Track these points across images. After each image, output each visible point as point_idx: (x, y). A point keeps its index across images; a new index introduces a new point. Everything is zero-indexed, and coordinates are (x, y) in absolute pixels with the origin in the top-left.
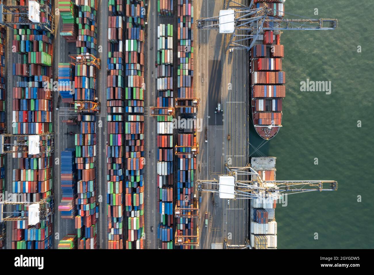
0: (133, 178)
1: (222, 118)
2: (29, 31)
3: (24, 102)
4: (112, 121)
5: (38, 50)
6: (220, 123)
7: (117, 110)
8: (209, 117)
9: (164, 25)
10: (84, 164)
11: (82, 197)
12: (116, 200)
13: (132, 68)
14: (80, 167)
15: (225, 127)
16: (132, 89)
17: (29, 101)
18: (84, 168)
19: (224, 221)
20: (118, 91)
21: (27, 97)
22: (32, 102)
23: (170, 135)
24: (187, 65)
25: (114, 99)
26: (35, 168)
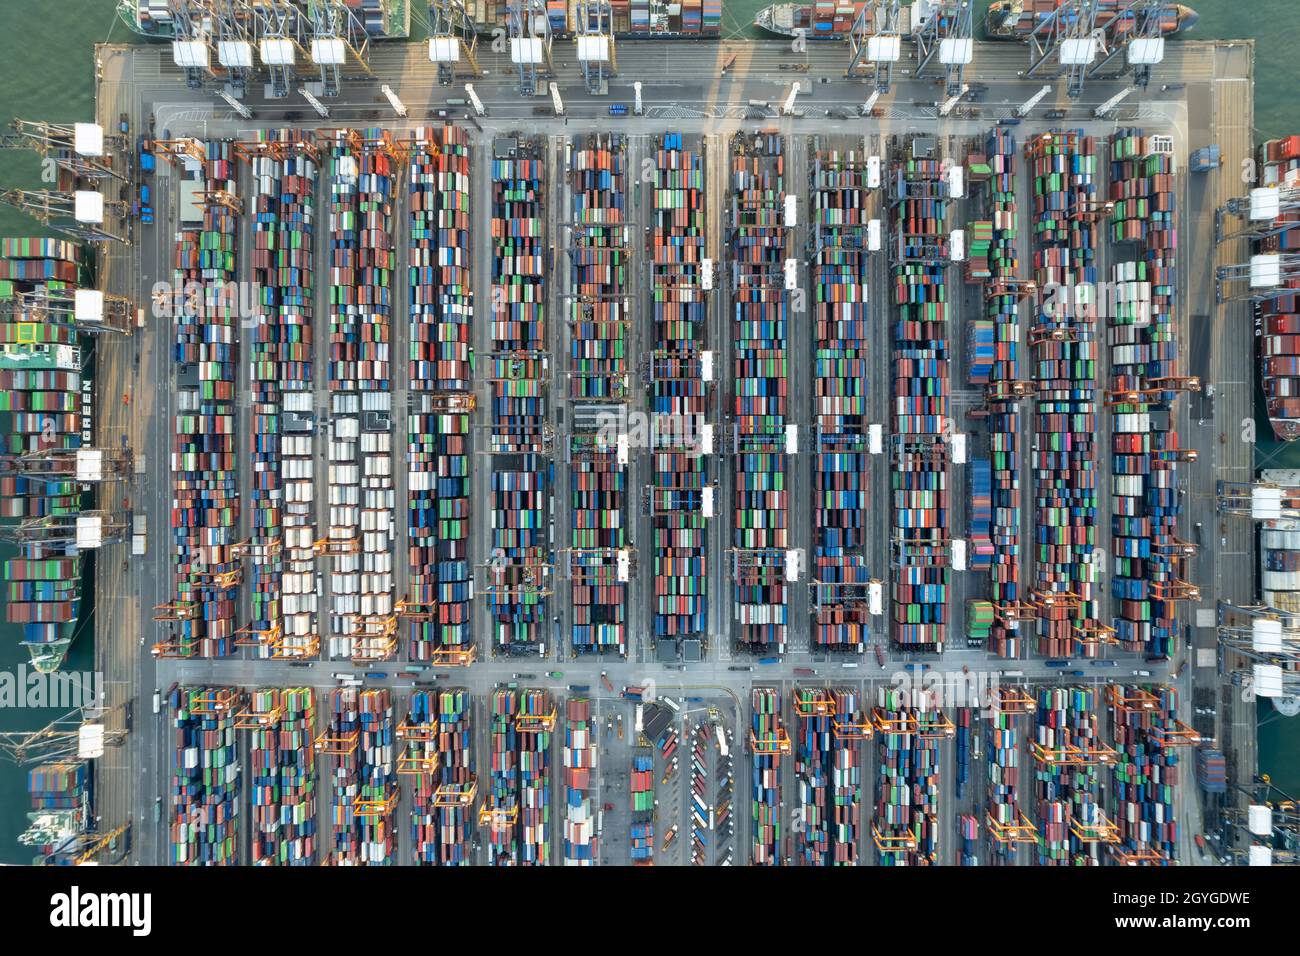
0: (1086, 501)
1: (1211, 407)
2: (921, 270)
3: (918, 383)
4: (1055, 412)
5: (938, 300)
6: (1209, 416)
7: (1063, 395)
8: (1190, 406)
9: (1134, 264)
10: (1012, 479)
11: (1008, 533)
12: (1063, 536)
13: (1086, 329)
14: (1005, 485)
15: (1216, 422)
16: (1087, 362)
17: (924, 381)
18: (1012, 487)
19: (1215, 572)
20: (1066, 366)
21: (922, 375)
22: (930, 381)
23: (1145, 433)
24: (1169, 325)
25: (1060, 378)
26: (935, 488)
